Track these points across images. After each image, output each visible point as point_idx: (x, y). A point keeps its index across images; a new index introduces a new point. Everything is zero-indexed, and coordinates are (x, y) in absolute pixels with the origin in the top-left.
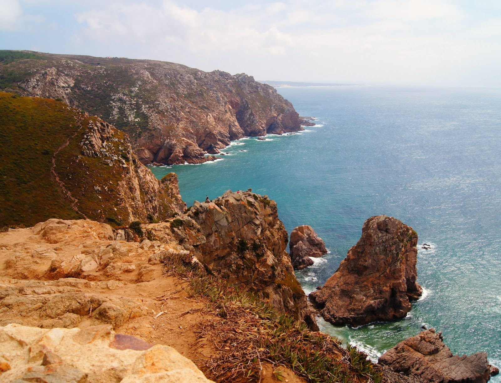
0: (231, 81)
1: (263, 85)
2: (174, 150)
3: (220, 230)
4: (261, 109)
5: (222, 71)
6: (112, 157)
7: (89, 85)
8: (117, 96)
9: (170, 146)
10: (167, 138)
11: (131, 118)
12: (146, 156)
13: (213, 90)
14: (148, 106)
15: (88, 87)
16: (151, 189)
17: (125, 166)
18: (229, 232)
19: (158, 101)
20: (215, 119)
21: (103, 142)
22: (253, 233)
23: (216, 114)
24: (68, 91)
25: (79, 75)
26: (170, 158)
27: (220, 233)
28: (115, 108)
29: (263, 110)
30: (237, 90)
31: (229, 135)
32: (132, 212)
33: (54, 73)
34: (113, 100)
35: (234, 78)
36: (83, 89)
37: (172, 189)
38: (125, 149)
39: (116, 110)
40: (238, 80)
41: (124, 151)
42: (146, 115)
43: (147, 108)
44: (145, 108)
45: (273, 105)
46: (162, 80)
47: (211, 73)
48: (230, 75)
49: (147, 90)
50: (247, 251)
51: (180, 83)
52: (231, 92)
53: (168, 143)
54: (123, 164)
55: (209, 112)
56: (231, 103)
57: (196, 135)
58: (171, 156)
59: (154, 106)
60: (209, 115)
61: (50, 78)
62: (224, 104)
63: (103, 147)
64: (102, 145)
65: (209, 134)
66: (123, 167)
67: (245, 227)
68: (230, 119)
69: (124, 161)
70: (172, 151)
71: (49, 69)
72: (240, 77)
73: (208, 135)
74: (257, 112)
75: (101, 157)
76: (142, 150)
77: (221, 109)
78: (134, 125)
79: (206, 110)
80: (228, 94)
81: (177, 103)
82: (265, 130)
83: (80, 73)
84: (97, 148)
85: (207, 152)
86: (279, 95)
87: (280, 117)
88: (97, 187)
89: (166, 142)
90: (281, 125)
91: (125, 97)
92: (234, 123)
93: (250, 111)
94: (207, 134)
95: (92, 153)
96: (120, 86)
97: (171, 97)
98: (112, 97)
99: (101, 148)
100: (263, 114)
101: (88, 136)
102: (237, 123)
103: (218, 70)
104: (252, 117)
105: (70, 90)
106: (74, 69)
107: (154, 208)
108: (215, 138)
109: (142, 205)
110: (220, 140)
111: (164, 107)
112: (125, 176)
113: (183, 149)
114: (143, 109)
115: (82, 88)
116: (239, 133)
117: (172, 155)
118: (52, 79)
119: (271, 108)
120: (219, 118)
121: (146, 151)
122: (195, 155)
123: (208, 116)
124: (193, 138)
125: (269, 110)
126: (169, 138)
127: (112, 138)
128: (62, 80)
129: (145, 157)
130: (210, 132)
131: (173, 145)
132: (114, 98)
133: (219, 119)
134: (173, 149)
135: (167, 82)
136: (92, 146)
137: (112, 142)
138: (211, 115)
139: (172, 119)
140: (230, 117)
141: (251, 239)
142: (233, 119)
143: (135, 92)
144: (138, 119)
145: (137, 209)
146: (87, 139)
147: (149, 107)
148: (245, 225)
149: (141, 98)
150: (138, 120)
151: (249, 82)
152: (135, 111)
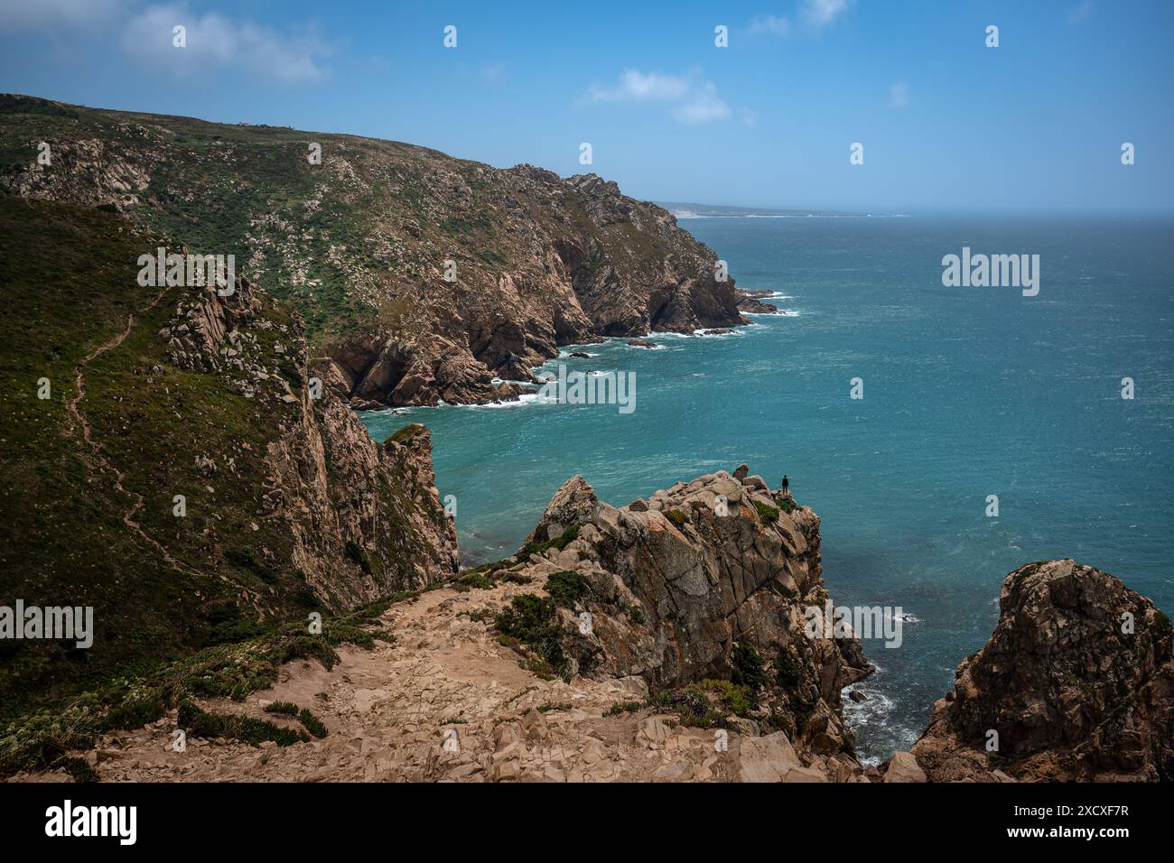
0: (560, 192)
1: (641, 204)
2: (410, 366)
3: (682, 612)
4: (637, 265)
5: (537, 166)
6: (254, 372)
7: (189, 190)
8: (264, 220)
9: (401, 354)
10: (393, 333)
11: (300, 278)
12: (333, 380)
13: (515, 214)
14: (344, 248)
15: (186, 195)
16: (358, 469)
17: (289, 398)
18: (713, 621)
19: (372, 236)
20: (519, 288)
21: (229, 330)
22: (778, 621)
23: (523, 276)
24: (131, 202)
25: (163, 163)
26: (399, 387)
27: (682, 622)
28: (255, 249)
29: (643, 268)
30: (576, 216)
31: (555, 331)
32: (303, 535)
33: (96, 153)
34: (252, 230)
35: (567, 186)
36: (172, 198)
37: (415, 471)
38: (292, 352)
39: (259, 255)
40: (578, 191)
41: (288, 358)
42: (340, 270)
43: (343, 253)
44: (336, 254)
45: (668, 256)
46: (383, 184)
47: (509, 170)
48: (558, 178)
49: (344, 208)
50: (762, 688)
51: (431, 194)
52: (560, 219)
53: (395, 345)
54: (284, 393)
55: (504, 270)
56: (560, 247)
57: (469, 329)
58: (403, 381)
59: (361, 250)
60: (504, 278)
61: (85, 165)
62: (541, 250)
63: (229, 343)
64: (226, 337)
65: (502, 325)
66: (283, 402)
67: (752, 599)
68: (557, 288)
69: (286, 386)
70: (405, 369)
71: (82, 142)
72: (584, 184)
73: (501, 329)
74: (626, 272)
75: (220, 370)
76: (323, 362)
77: (534, 263)
78: (306, 296)
79: (496, 264)
80: (552, 226)
81: (421, 243)
82: (645, 320)
83: (168, 157)
84: (211, 345)
85: (496, 373)
86: (682, 231)
87: (685, 288)
88: (205, 458)
89: (389, 343)
90: (688, 308)
91: (283, 224)
92: (566, 299)
93: (607, 271)
94: (498, 327)
95: (196, 359)
96: (273, 196)
97: (407, 228)
98: (250, 222)
99: (221, 347)
100: (642, 277)
101: (187, 311)
102: (573, 301)
103: (527, 165)
104: (613, 286)
105: (136, 200)
106: (153, 145)
107: (365, 525)
108: (519, 335)
109: (331, 515)
110: (531, 344)
111: (387, 251)
112: (289, 428)
113: (433, 363)
114: (332, 256)
115: (170, 196)
116: (580, 326)
117: (407, 377)
118: (88, 168)
119: (662, 263)
120: (529, 285)
121: (334, 367)
122: (468, 380)
123: (502, 279)
124: (460, 336)
125: (658, 268)
126: (398, 332)
127: (254, 319)
128: (118, 173)
129: (331, 382)
130: (507, 322)
131: (410, 352)
132: (256, 225)
133: (529, 288)
134: (408, 363)
135: (397, 188)
136: (199, 339)
137: (254, 330)
138: (508, 276)
139: (409, 283)
140: (558, 285)
141: (774, 644)
142: (564, 288)
143: (313, 211)
144: (317, 280)
145: (316, 527)
146: (184, 319)
147: (347, 251)
148: (752, 593)
149: (328, 227)
150: (318, 283)
151: (607, 196)
152: (311, 259)
